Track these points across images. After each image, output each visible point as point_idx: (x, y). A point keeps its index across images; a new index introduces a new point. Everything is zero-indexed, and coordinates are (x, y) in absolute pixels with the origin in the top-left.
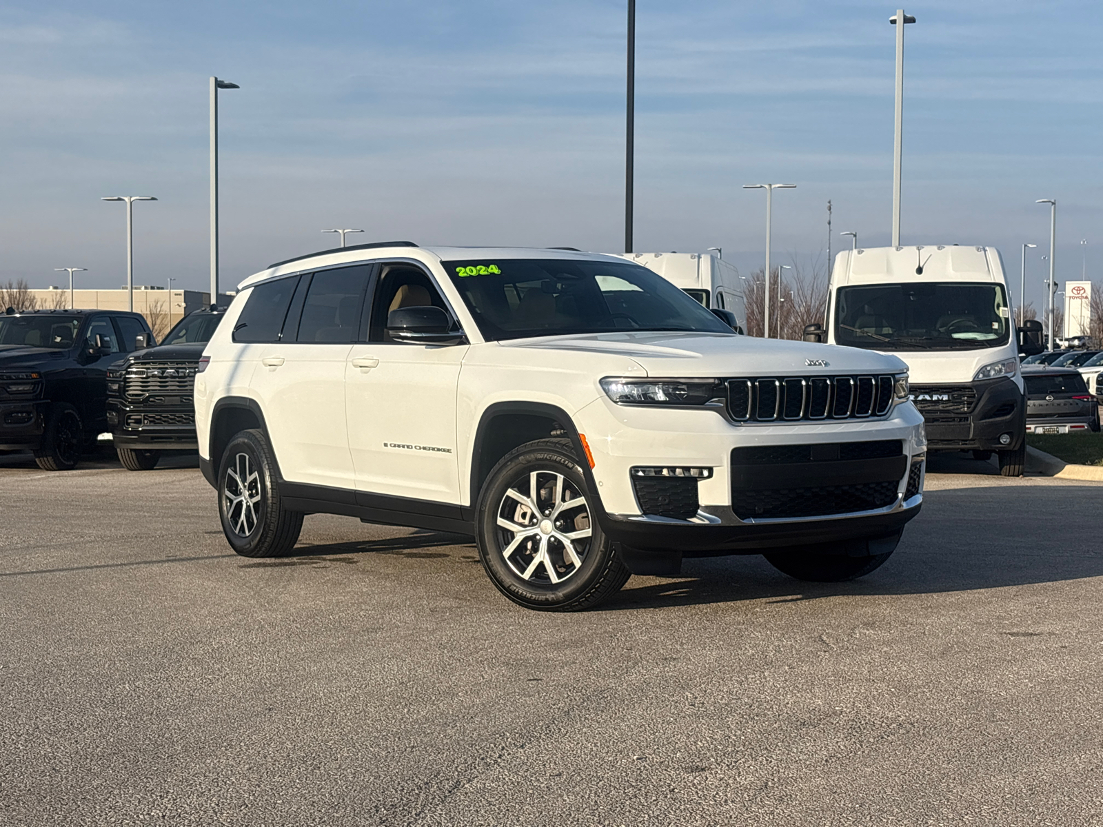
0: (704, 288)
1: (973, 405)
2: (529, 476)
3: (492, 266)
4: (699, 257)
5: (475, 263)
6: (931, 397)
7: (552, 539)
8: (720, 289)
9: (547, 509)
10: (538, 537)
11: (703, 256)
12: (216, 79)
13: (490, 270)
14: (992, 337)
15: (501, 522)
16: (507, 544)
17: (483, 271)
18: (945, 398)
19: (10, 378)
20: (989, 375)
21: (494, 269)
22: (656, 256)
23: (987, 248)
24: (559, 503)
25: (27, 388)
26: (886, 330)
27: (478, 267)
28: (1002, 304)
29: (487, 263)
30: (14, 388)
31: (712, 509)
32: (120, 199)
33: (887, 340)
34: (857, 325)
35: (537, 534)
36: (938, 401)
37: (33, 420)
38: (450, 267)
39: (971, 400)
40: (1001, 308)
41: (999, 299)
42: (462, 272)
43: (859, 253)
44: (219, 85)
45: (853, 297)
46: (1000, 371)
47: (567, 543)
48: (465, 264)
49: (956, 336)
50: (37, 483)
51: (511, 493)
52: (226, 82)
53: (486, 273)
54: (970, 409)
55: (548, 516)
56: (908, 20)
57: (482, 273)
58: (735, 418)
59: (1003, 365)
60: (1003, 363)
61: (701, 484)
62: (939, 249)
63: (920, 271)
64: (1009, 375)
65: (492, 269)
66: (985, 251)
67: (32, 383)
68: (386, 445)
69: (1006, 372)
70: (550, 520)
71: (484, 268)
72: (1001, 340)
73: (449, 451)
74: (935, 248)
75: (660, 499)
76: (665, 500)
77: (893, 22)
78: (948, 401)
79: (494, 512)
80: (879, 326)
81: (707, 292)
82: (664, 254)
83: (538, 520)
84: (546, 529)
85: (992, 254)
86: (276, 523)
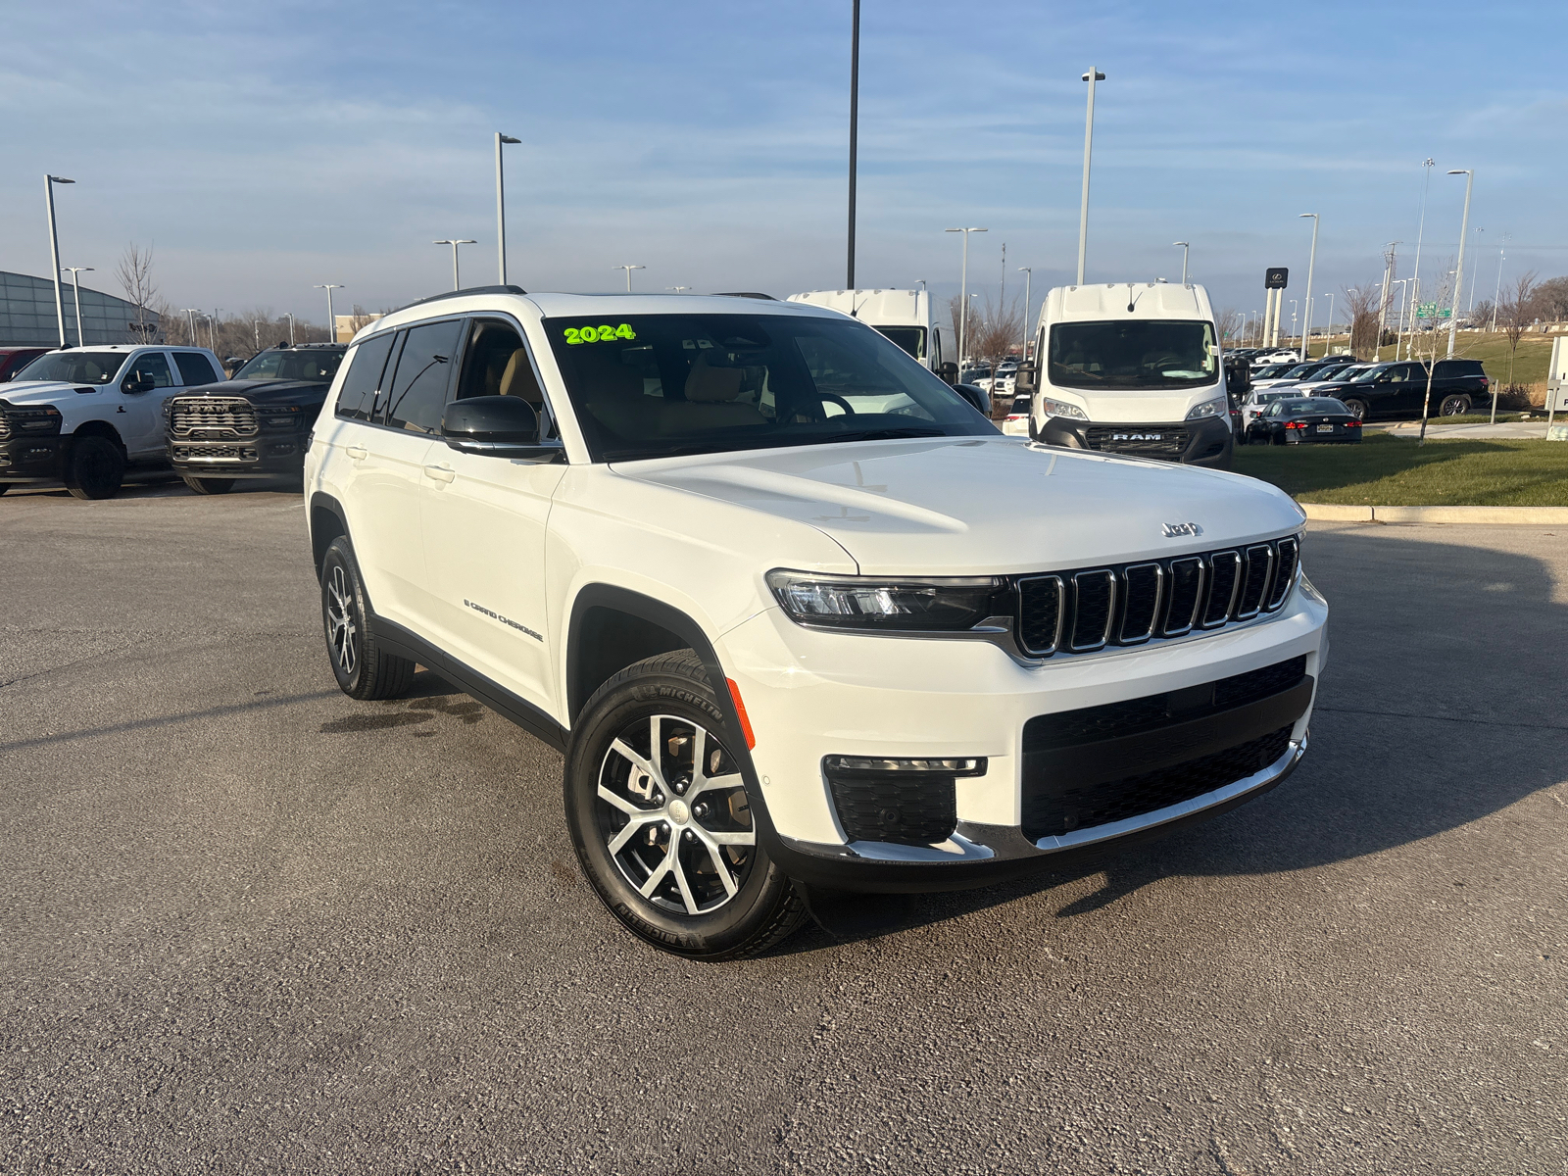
0: (922, 325)
1: (1184, 446)
2: (648, 722)
3: (624, 326)
4: (917, 294)
5: (595, 321)
6: (1144, 437)
7: (689, 834)
8: (936, 326)
9: (680, 781)
10: (665, 826)
11: (921, 292)
12: (500, 134)
13: (618, 333)
14: (1201, 375)
15: (603, 792)
16: (617, 830)
17: (607, 334)
18: (1158, 437)
19: (271, 412)
20: (1200, 415)
21: (626, 332)
22: (875, 293)
23: (1195, 286)
24: (699, 777)
25: (288, 420)
26: (1095, 367)
27: (600, 329)
28: (1211, 341)
29: (614, 321)
30: (276, 421)
31: (981, 832)
32: (447, 243)
33: (1100, 378)
34: (1066, 361)
35: (664, 822)
36: (1151, 441)
37: (295, 452)
38: (554, 328)
39: (1182, 439)
40: (1211, 347)
41: (1207, 336)
42: (573, 337)
43: (1072, 290)
44: (503, 140)
45: (1065, 334)
46: (1211, 410)
47: (713, 848)
48: (578, 322)
49: (1166, 374)
50: (281, 519)
51: (618, 745)
52: (510, 137)
53: (611, 338)
54: (1181, 450)
55: (681, 794)
56: (1100, 77)
57: (604, 337)
58: (1032, 652)
59: (1214, 404)
60: (1213, 402)
61: (961, 785)
62: (1149, 286)
63: (1131, 308)
64: (1220, 414)
65: (622, 330)
66: (1194, 288)
67: (292, 416)
68: (466, 603)
69: (1216, 412)
70: (685, 801)
71: (609, 329)
72: (1211, 379)
73: (539, 638)
74: (1145, 285)
75: (883, 812)
76: (891, 817)
77: (1086, 79)
78: (1161, 440)
79: (591, 774)
80: (1087, 362)
81: (924, 329)
82: (883, 291)
83: (664, 798)
84: (678, 816)
85: (1200, 291)
86: (376, 664)
